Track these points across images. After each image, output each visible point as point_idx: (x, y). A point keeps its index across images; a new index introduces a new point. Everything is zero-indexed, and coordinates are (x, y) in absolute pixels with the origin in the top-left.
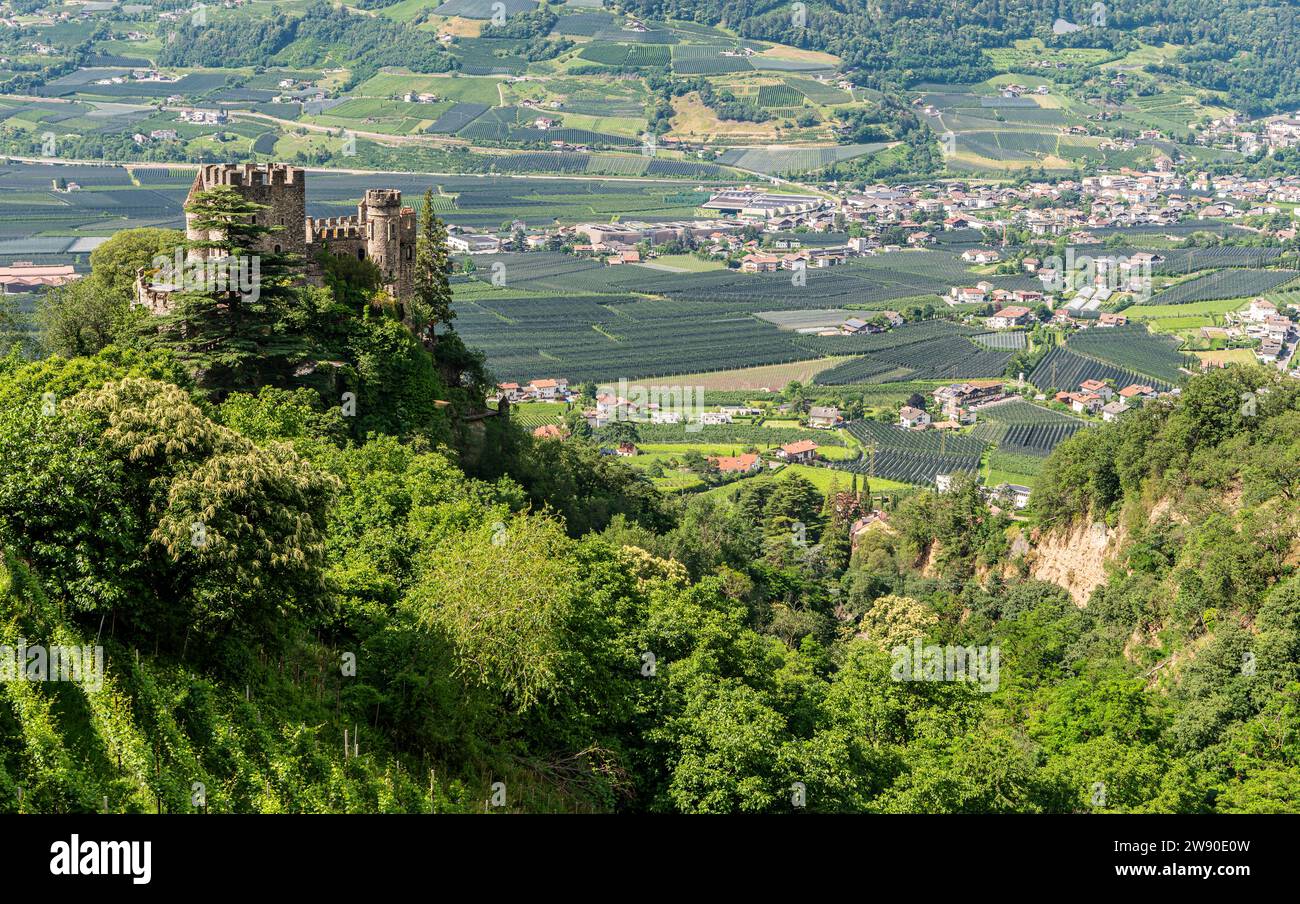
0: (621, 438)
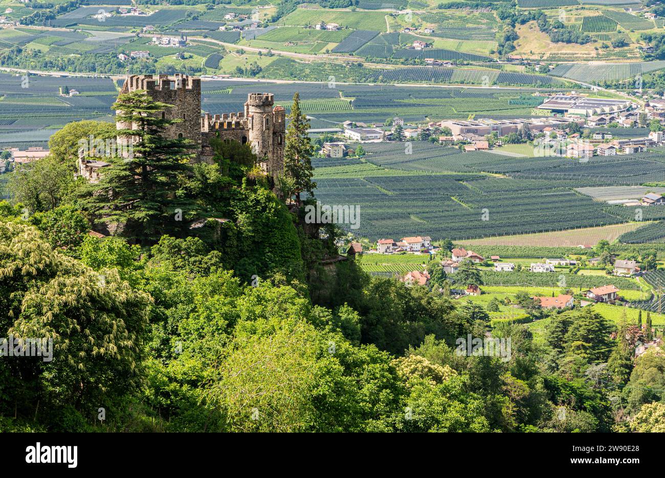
0: (468, 282)
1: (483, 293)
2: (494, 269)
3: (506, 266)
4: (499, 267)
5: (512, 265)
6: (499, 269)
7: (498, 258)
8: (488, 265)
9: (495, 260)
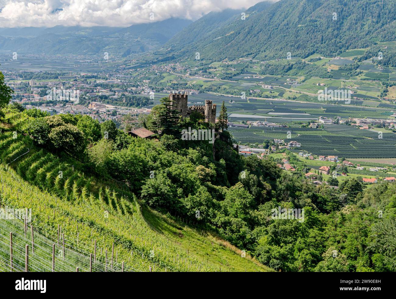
0: (343, 171)
1: (348, 175)
2: (356, 169)
3: (361, 168)
4: (358, 168)
5: (363, 168)
6: (358, 169)
7: (359, 165)
8: (355, 167)
9: (358, 166)
